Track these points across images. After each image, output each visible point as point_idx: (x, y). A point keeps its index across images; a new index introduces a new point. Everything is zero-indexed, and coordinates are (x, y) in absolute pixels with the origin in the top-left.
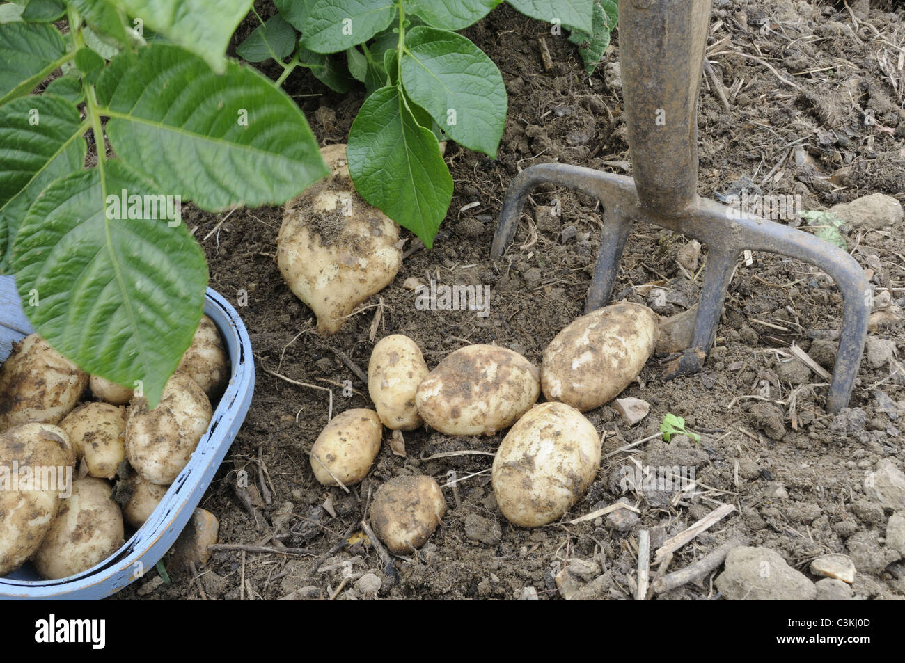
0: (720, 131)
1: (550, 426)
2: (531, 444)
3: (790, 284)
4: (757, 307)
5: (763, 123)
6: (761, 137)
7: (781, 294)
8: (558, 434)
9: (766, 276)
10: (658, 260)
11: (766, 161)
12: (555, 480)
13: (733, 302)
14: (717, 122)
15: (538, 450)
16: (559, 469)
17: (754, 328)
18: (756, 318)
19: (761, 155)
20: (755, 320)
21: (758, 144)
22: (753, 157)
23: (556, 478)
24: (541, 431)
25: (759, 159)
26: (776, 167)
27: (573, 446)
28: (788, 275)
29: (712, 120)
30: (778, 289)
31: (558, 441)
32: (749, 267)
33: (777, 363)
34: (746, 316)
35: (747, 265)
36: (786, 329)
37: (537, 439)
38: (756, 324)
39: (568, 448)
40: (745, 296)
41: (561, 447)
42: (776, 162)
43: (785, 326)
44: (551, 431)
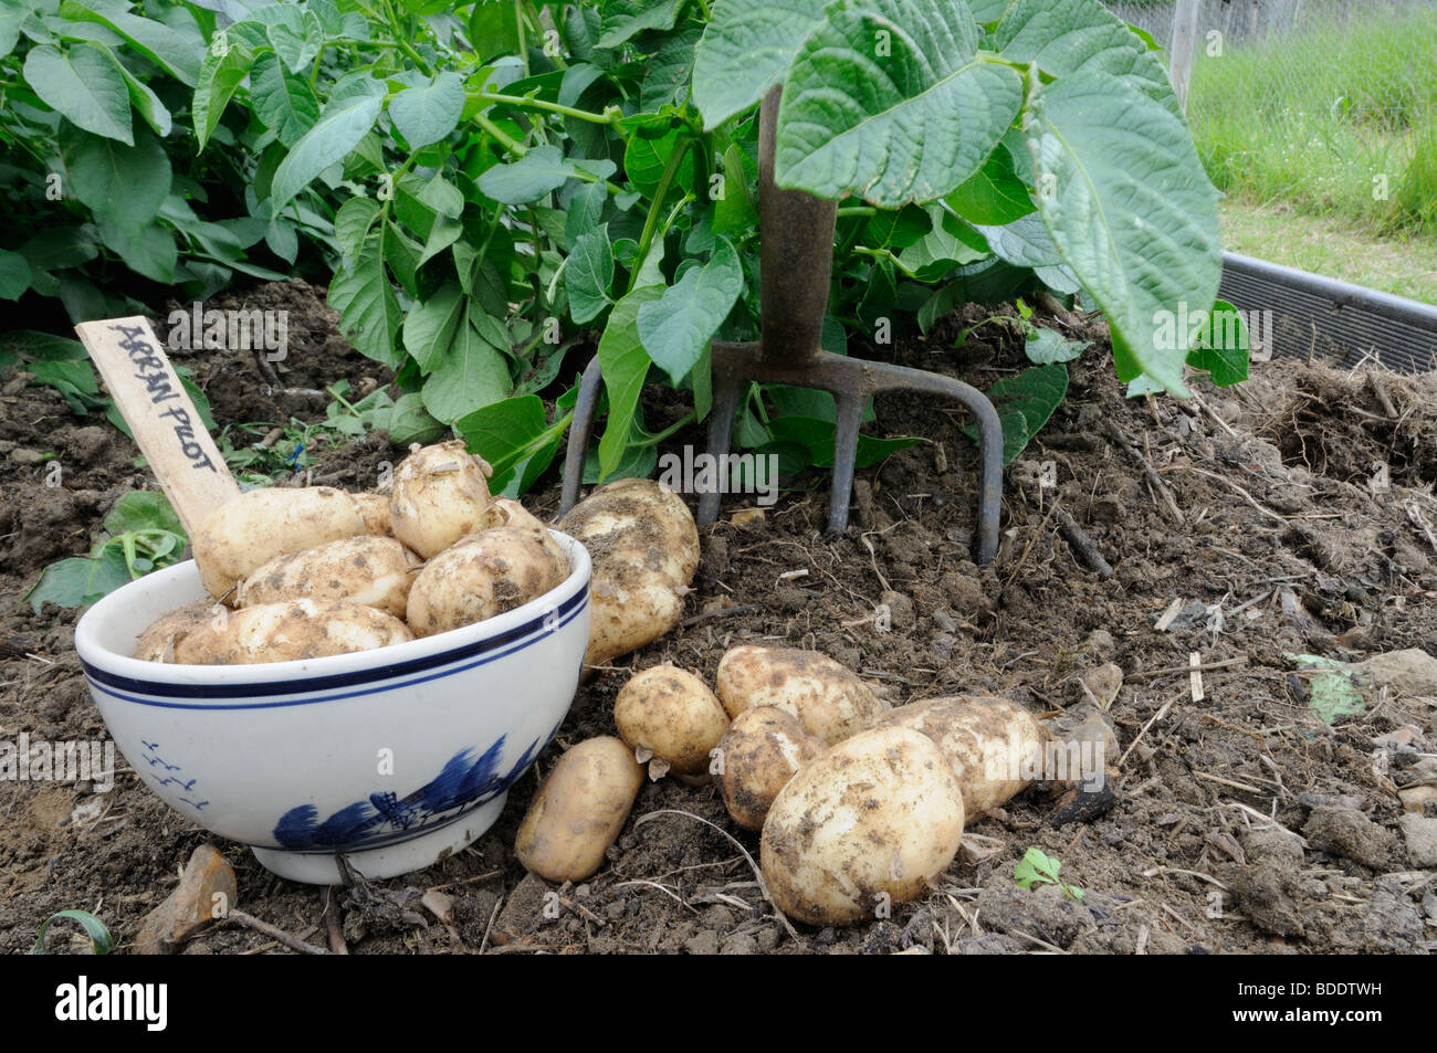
0: (1168, 555)
1: (865, 787)
2: (824, 801)
3: (1265, 730)
4: (1209, 755)
5: (1234, 552)
6: (1227, 566)
7: (1252, 742)
8: (872, 806)
9: (1225, 717)
10: (1053, 682)
11: (1235, 593)
12: (834, 879)
13: (1168, 746)
14: (1164, 544)
15: (828, 818)
16: (846, 868)
17: (1202, 786)
18: (1206, 771)
19: (1227, 586)
20: (1205, 775)
21: (1223, 573)
22: (1215, 587)
23: (837, 876)
24: (849, 787)
25: (1222, 592)
26: (1247, 604)
27: (886, 838)
28: (1262, 718)
29: (1157, 542)
30: (1245, 735)
31: (865, 819)
32: (1198, 704)
33: (1243, 828)
34: (1189, 768)
35: (1195, 700)
36: (1259, 790)
37: (836, 799)
38: (1206, 780)
39: (877, 840)
40: (1189, 741)
41: (866, 830)
42: (1249, 596)
43: (1257, 786)
44: (864, 796)
